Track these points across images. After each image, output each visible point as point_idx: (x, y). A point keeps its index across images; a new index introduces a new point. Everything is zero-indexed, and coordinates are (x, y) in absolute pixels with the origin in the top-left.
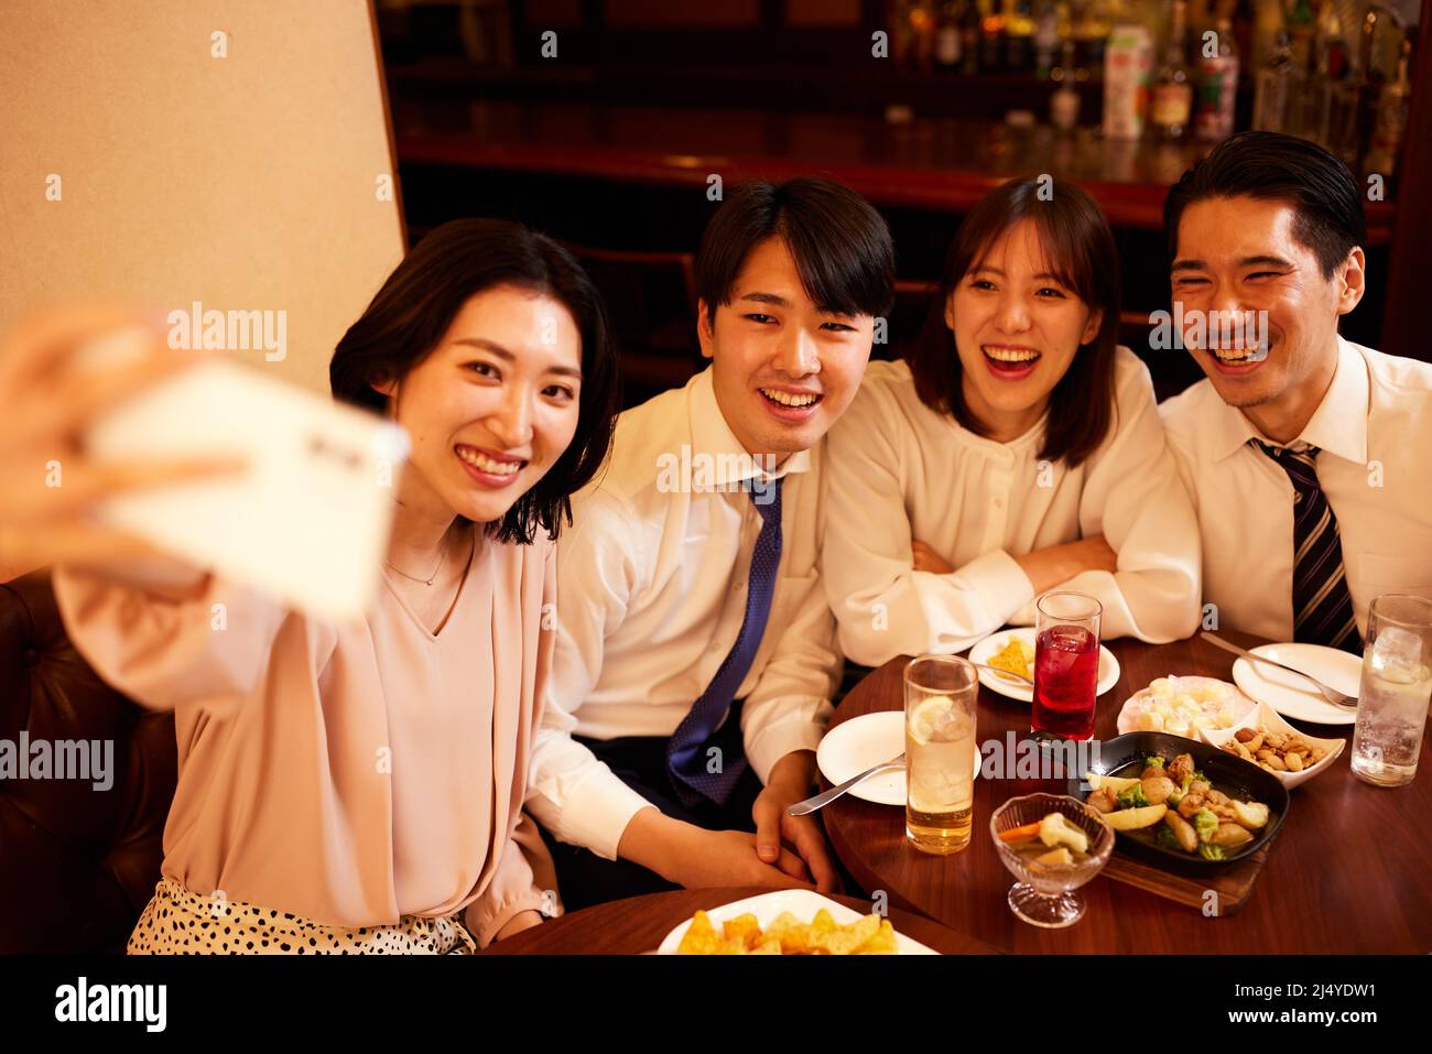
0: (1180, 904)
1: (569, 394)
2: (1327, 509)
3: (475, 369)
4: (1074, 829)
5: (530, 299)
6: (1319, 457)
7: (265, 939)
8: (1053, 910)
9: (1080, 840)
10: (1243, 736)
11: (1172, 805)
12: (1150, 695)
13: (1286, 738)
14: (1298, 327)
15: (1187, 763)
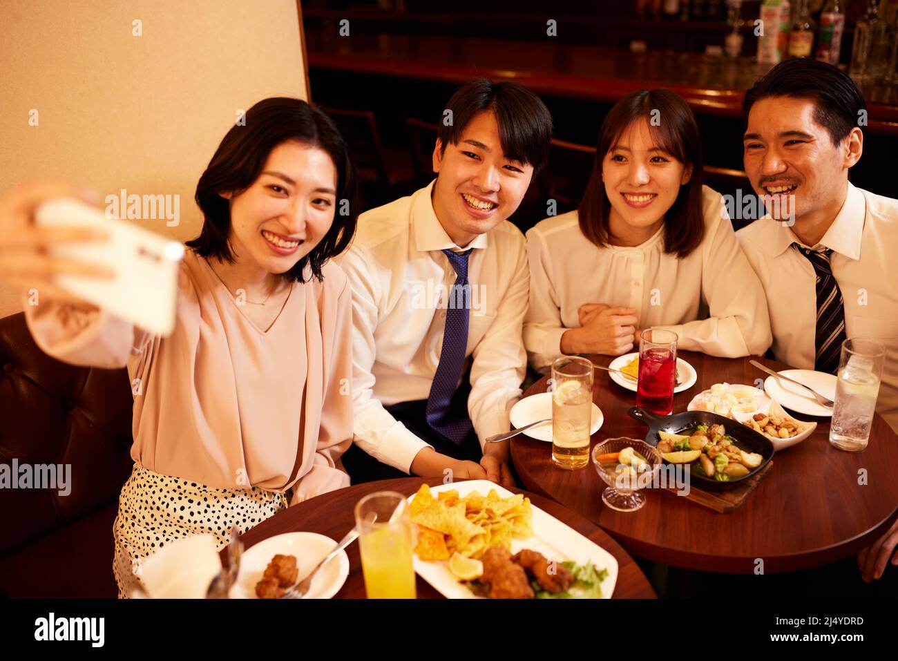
0: (701, 505)
1: (328, 203)
2: (835, 287)
3: (273, 189)
4: (639, 457)
5: (307, 149)
6: (833, 256)
7: (181, 496)
8: (625, 503)
9: (643, 464)
10: (757, 418)
11: (705, 451)
12: (710, 393)
13: (783, 421)
14: (814, 176)
15: (720, 430)
